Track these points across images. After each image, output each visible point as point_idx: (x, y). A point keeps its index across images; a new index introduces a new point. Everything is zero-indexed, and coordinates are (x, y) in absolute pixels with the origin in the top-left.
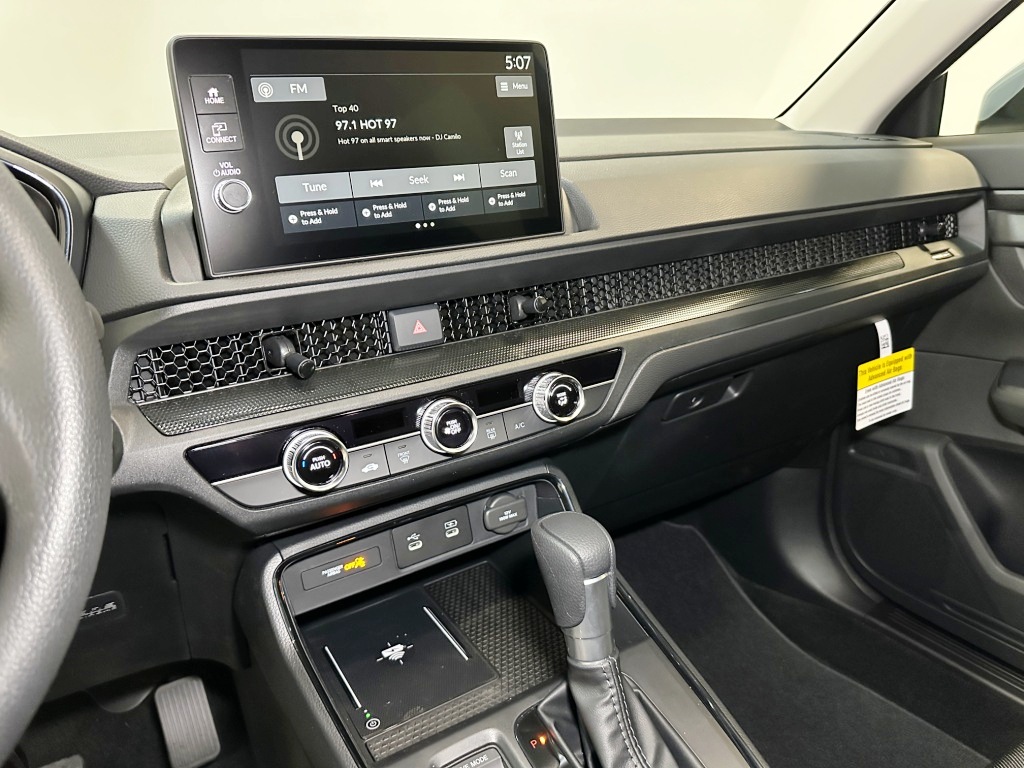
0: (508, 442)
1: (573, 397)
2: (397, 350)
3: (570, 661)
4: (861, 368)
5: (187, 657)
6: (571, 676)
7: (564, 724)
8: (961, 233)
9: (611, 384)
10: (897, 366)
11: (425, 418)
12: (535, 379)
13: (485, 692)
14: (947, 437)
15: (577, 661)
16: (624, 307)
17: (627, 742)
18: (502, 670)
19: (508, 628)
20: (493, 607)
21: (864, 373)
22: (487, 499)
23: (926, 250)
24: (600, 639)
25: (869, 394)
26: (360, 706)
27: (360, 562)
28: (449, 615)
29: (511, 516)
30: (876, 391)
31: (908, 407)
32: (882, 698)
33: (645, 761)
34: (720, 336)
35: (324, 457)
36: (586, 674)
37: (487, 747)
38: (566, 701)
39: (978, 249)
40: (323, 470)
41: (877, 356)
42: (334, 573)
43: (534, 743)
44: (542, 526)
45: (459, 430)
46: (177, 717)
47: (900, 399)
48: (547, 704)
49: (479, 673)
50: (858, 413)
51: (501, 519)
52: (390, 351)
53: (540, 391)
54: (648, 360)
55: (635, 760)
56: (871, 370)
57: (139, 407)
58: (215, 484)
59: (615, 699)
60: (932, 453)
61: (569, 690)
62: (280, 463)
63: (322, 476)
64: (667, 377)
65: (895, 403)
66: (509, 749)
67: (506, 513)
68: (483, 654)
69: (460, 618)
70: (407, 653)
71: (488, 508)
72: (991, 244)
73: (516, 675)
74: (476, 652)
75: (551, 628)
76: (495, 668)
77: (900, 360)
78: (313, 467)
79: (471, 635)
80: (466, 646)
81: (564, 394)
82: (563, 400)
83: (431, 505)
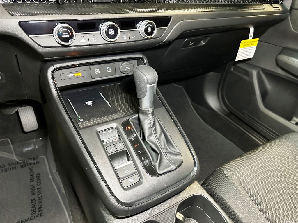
0: (130, 42)
1: (153, 29)
2: (95, 1)
3: (140, 108)
4: (242, 41)
5: (27, 98)
6: (140, 112)
7: (136, 125)
8: (284, 3)
9: (166, 28)
10: (252, 43)
11: (102, 27)
12: (141, 22)
13: (115, 116)
14: (260, 69)
15: (142, 108)
16: (174, 3)
17: (152, 130)
18: (120, 111)
19: (124, 101)
20: (120, 95)
21: (242, 43)
22: (122, 62)
23: (272, 6)
24: (149, 103)
25: (242, 50)
26: (77, 115)
27: (79, 74)
28: (107, 96)
29: (128, 69)
30: (244, 50)
31: (252, 57)
32: (223, 136)
33: (157, 136)
34: (203, 20)
35: (67, 33)
36: (144, 112)
37: (113, 128)
38: (137, 119)
39: (287, 9)
40: (67, 38)
41: (248, 39)
42: (71, 76)
43: (127, 128)
44: (137, 68)
45: (114, 33)
46: (25, 117)
47: (250, 54)
48: (132, 119)
49: (114, 111)
50: (237, 56)
51: (125, 69)
52: (92, 2)
53: (142, 26)
54: (179, 23)
55: (154, 135)
56: (245, 43)
57: (2, 4)
58: (30, 36)
59: (151, 119)
60: (255, 73)
61: (138, 116)
62: (52, 33)
63: (66, 40)
64: (184, 30)
65: (248, 55)
66: (119, 129)
67: (127, 68)
68: (116, 106)
69: (110, 97)
70: (93, 104)
71: (121, 65)
72: (292, 8)
73: (124, 113)
74: (114, 106)
75: (136, 103)
76: (119, 110)
77: (254, 41)
78: (63, 36)
79: (113, 101)
80: (111, 104)
81: (150, 28)
82: (149, 30)
83: (103, 60)
